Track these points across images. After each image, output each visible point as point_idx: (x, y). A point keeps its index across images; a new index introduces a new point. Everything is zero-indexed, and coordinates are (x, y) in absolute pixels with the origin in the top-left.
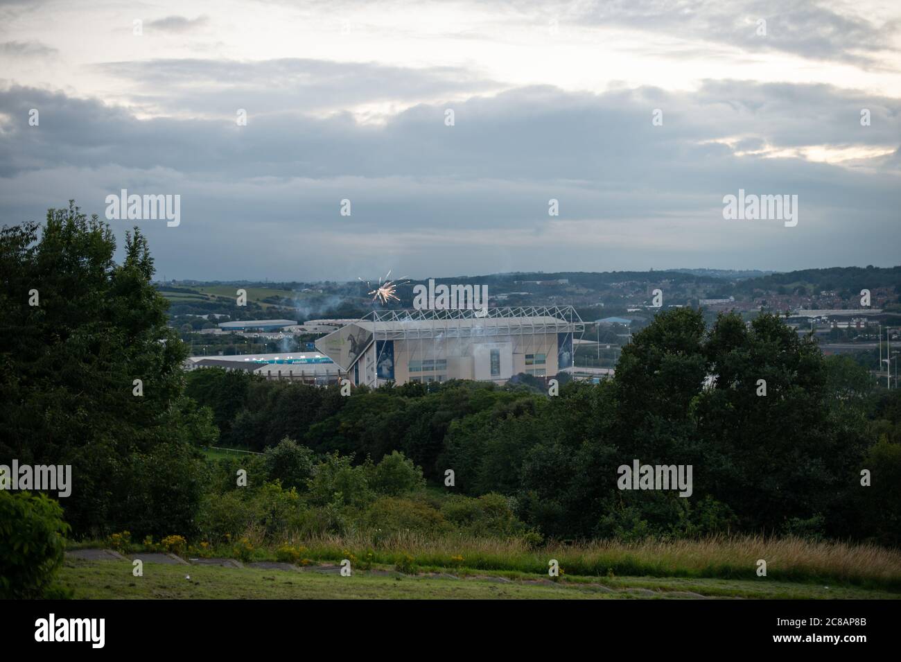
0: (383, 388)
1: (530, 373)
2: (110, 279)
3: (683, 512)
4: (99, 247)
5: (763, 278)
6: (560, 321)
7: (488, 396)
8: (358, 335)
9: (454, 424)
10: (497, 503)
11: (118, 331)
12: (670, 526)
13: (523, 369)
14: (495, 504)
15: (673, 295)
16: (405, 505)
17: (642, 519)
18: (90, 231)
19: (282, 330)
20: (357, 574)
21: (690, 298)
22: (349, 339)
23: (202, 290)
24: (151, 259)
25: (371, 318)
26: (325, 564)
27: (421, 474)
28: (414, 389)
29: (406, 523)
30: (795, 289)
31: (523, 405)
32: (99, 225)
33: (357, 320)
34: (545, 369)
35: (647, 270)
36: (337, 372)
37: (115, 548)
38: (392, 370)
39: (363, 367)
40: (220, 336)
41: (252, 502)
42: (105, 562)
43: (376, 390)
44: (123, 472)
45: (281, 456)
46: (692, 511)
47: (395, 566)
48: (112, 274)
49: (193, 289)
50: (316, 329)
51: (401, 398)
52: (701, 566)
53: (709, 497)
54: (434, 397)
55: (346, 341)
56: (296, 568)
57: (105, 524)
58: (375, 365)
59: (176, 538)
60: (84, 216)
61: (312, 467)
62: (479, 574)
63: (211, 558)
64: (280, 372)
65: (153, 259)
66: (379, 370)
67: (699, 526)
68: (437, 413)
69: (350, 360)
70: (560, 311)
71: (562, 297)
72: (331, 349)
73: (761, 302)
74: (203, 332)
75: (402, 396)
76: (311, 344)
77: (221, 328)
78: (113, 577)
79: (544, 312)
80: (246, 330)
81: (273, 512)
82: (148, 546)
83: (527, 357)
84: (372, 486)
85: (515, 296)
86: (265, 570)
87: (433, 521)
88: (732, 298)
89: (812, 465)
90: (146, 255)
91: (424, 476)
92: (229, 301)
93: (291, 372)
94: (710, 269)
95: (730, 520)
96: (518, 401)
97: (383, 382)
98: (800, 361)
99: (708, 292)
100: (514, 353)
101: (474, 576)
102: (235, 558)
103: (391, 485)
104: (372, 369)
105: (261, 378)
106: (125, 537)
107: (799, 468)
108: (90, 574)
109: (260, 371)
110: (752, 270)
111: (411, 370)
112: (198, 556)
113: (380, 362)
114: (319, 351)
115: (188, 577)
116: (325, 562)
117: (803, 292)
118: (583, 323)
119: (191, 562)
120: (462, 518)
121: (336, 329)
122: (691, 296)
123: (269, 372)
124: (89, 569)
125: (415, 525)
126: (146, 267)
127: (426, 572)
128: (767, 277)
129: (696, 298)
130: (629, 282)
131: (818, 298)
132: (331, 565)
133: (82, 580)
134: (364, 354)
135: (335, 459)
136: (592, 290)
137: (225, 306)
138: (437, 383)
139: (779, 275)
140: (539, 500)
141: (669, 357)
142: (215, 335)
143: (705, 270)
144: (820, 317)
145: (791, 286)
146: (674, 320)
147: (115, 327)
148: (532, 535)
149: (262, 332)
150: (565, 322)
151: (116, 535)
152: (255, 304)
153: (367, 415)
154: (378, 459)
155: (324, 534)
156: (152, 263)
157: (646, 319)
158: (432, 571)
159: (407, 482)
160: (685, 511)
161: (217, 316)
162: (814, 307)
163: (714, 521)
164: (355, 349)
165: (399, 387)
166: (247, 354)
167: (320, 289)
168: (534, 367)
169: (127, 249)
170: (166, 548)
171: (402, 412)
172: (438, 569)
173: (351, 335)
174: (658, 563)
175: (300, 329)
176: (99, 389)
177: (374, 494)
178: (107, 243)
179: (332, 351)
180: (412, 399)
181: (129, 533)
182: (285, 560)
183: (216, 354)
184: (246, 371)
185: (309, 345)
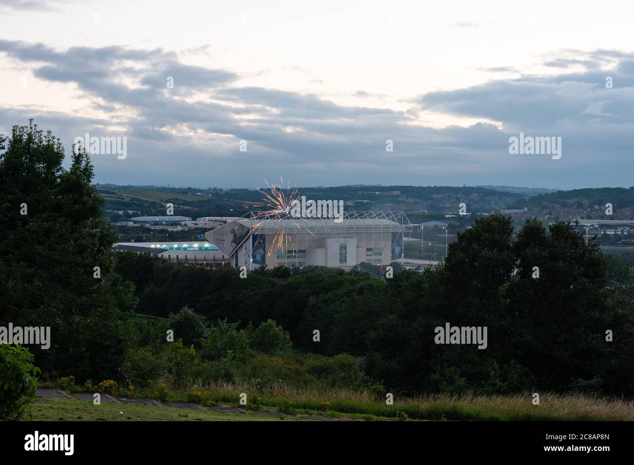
0: (257, 271)
1: (369, 262)
2: (59, 181)
3: (494, 372)
4: (52, 156)
5: (550, 194)
6: (394, 223)
7: (338, 279)
8: (239, 230)
9: (312, 300)
10: (347, 361)
11: (66, 221)
12: (483, 382)
13: (364, 259)
14: (346, 362)
15: (481, 205)
16: (276, 361)
17: (461, 377)
18: (45, 143)
19: (180, 225)
20: (249, 414)
21: (493, 208)
22: (231, 233)
23: (119, 191)
24: (91, 166)
25: (248, 217)
26: (224, 406)
27: (288, 337)
28: (281, 272)
29: (278, 375)
30: (575, 203)
31: (365, 286)
32: (51, 139)
33: (237, 218)
34: (381, 260)
35: (462, 186)
36: (221, 257)
37: (63, 389)
38: (263, 257)
39: (242, 254)
40: (132, 227)
41: (160, 355)
42: (56, 399)
43: (252, 271)
44: (67, 330)
45: (181, 321)
46: (501, 372)
47: (278, 408)
48: (60, 177)
49: (112, 191)
50: (206, 224)
51: (272, 279)
52: (509, 415)
53: (513, 361)
54: (297, 278)
55: (229, 233)
56: (202, 408)
57: (53, 370)
58: (251, 252)
59: (110, 382)
60: (41, 131)
61: (205, 330)
62: (342, 416)
63: (136, 398)
64: (177, 256)
65: (93, 167)
66: (254, 256)
67: (506, 383)
68: (300, 291)
69: (232, 248)
70: (394, 216)
71: (395, 205)
72: (217, 240)
73: (548, 213)
74: (119, 224)
75: (273, 277)
76: (202, 235)
77: (133, 221)
78: (64, 411)
79: (382, 216)
80: (152, 223)
81: (178, 364)
82: (88, 388)
83: (368, 250)
84: (252, 346)
85: (359, 202)
86: (178, 409)
87: (299, 374)
88: (526, 209)
89: (593, 339)
90: (87, 164)
91: (291, 339)
92: (140, 201)
93: (186, 256)
94: (509, 186)
95: (529, 380)
96: (361, 283)
97: (258, 266)
98: (585, 259)
99: (507, 204)
100: (357, 247)
101: (339, 418)
102: (155, 399)
103: (265, 345)
104: (249, 256)
105: (164, 261)
106: (71, 380)
107: (583, 340)
108: (46, 408)
109: (162, 255)
110: (542, 188)
111: (278, 257)
112: (126, 396)
113: (254, 251)
114: (208, 241)
115: (122, 413)
116: (224, 404)
117: (580, 206)
118: (412, 225)
119: (121, 401)
120: (320, 372)
121: (221, 225)
122: (494, 207)
123: (169, 256)
124: (44, 405)
125: (286, 377)
126: (88, 172)
127: (302, 414)
128: (553, 194)
129: (498, 208)
130: (447, 195)
131: (592, 211)
132: (228, 406)
133: (41, 413)
134: (242, 244)
135: (224, 324)
136: (419, 200)
137: (136, 205)
138: (298, 268)
139: (562, 192)
140: (382, 360)
141: (485, 253)
142: (128, 226)
143: (505, 187)
144: (593, 226)
145: (572, 201)
146: (489, 224)
147: (64, 218)
148: (377, 388)
149: (164, 225)
150: (398, 224)
151: (64, 379)
152: (160, 204)
153: (245, 291)
154: (256, 325)
155: (220, 382)
156: (92, 169)
157: (459, 223)
158: (306, 413)
159: (278, 343)
160: (495, 371)
161: (130, 212)
162: (589, 218)
163: (517, 379)
164: (235, 240)
165: (270, 270)
166: (153, 242)
167: (209, 194)
168: (373, 257)
169: (73, 158)
170: (102, 390)
171: (272, 290)
172: (311, 411)
173: (233, 229)
174: (477, 411)
175: (194, 224)
176: (49, 265)
177: (254, 352)
178: (58, 153)
179: (219, 241)
180: (280, 279)
181: (74, 377)
182: (194, 402)
183: (129, 241)
184: (152, 255)
185: (200, 236)
